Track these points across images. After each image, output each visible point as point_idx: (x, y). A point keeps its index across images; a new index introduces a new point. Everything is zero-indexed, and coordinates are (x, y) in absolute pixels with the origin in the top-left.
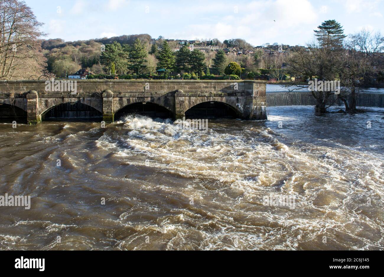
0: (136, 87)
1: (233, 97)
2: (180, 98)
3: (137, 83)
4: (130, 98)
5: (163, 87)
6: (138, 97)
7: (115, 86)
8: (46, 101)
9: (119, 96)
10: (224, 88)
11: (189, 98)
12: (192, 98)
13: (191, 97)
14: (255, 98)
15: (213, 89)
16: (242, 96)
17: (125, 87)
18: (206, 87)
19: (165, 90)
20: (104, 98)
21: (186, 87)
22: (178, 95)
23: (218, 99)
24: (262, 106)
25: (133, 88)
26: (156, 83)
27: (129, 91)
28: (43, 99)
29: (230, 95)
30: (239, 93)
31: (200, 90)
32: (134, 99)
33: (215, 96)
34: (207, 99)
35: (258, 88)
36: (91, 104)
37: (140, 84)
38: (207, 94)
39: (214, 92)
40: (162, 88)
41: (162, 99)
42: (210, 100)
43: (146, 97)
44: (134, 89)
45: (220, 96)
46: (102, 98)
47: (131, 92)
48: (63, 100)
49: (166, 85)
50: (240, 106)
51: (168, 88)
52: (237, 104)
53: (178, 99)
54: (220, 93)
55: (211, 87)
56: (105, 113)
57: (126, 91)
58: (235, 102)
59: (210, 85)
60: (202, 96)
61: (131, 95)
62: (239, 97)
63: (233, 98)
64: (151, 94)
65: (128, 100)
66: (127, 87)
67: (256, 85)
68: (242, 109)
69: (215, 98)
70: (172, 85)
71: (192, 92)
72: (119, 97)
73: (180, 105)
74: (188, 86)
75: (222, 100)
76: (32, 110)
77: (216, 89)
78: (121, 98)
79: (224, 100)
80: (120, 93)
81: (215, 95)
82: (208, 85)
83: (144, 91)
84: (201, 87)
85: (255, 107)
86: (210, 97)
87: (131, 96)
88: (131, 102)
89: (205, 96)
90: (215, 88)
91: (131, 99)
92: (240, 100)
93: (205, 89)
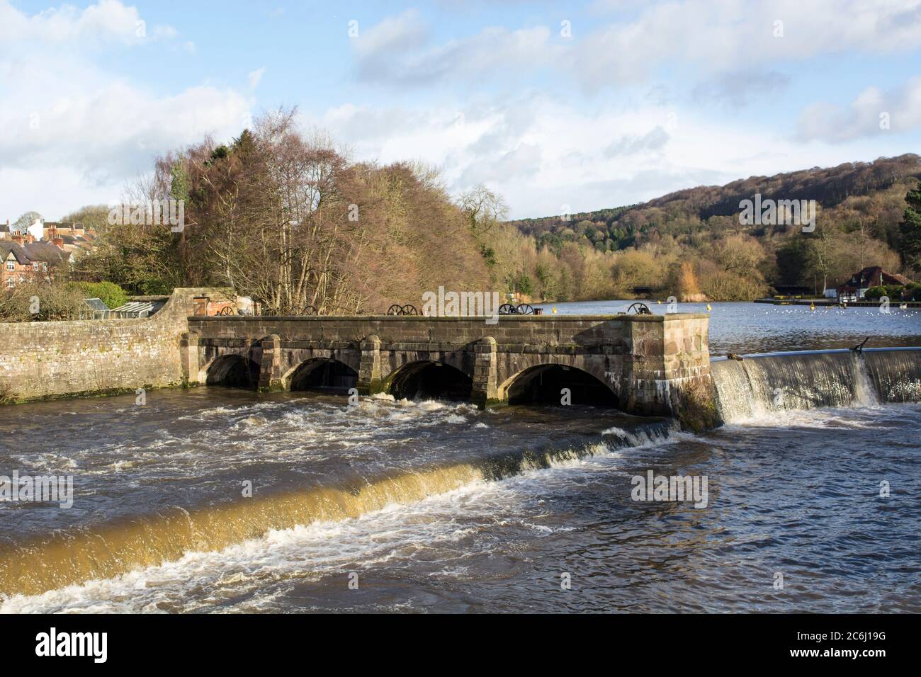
0: (415, 330)
1: (597, 356)
2: (483, 355)
4: (407, 352)
5: (460, 330)
6: (418, 351)
7: (385, 328)
8: (290, 354)
9: (389, 348)
10: (579, 334)
11: (508, 356)
12: (513, 355)
13: (511, 354)
14: (638, 357)
15: (555, 337)
16: (615, 352)
17: (399, 329)
18: (540, 332)
19: (465, 337)
20: (364, 350)
21: (502, 331)
22: (479, 348)
23: (564, 360)
24: (657, 381)
25: (411, 331)
26: (449, 321)
27: (405, 338)
28: (286, 349)
29: (591, 350)
30: (609, 345)
31: (528, 338)
32: (413, 354)
33: (557, 353)
34: (542, 360)
35: (643, 334)
36: (350, 362)
37: (423, 324)
38: (540, 347)
39: (554, 343)
40: (459, 332)
41: (459, 357)
42: (548, 360)
43: (432, 352)
44: (413, 334)
45: (567, 351)
46: (360, 351)
47: (408, 341)
48: (312, 353)
50: (613, 379)
51: (469, 332)
52: (606, 373)
53: (481, 357)
54: (571, 344)
55: (549, 332)
56: (360, 380)
57: (401, 338)
58: (602, 367)
59: (548, 327)
60: (531, 352)
61: (407, 347)
62: (610, 357)
63: (597, 359)
64: (440, 346)
65: (404, 356)
66: (401, 331)
67: (638, 327)
68: (618, 385)
69: (558, 356)
70: (476, 327)
71: (512, 343)
72: (390, 351)
73: (483, 369)
74: (504, 329)
75: (572, 361)
76: (266, 368)
77: (561, 335)
78: (393, 351)
79: (579, 361)
80: (391, 343)
81: (556, 349)
82: (544, 325)
83: (429, 338)
84: (530, 331)
85: (640, 381)
86: (548, 354)
87: (407, 349)
88: (409, 360)
89: (536, 352)
90: (557, 333)
91: (408, 353)
92: (614, 363)
93: (537, 336)
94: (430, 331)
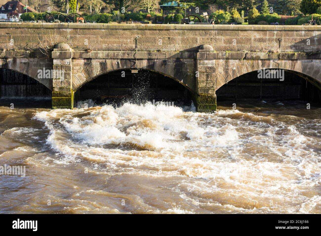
0: (118, 38)
2: (206, 61)
3: (122, 32)
4: (107, 61)
5: (173, 39)
6: (122, 59)
7: (78, 36)
9: (84, 56)
10: (299, 42)
11: (226, 62)
12: (231, 62)
13: (230, 61)
15: (276, 44)
17: (96, 38)
18: (261, 40)
19: (177, 45)
20: (56, 59)
21: (220, 40)
22: (202, 55)
23: (287, 65)
25: (112, 39)
26: (159, 30)
27: (104, 46)
31: (248, 46)
32: (115, 62)
33: (279, 59)
34: (263, 65)
36: (30, 71)
37: (127, 32)
38: (263, 55)
39: (276, 49)
40: (171, 40)
41: (171, 64)
42: (269, 65)
43: (138, 59)
44: (115, 42)
45: (290, 57)
46: (51, 60)
47: (108, 50)
49: (179, 34)
51: (183, 40)
53: (203, 64)
54: (290, 51)
55: (270, 40)
56: (56, 90)
57: (99, 47)
59: (270, 35)
60: (252, 59)
61: (108, 55)
64: (149, 54)
65: (103, 65)
66: (100, 39)
69: (279, 62)
70: (191, 36)
71: (231, 50)
72: (84, 59)
73: (207, 76)
74: (223, 38)
75: (293, 66)
77: (283, 43)
78: (89, 60)
79: (298, 67)
80: (87, 51)
81: (279, 56)
82: (265, 35)
83: (134, 46)
84: (250, 39)
86: (269, 59)
88: (109, 68)
89: (258, 58)
90: (279, 41)
91: (109, 62)
93: (258, 44)
94: (136, 40)
